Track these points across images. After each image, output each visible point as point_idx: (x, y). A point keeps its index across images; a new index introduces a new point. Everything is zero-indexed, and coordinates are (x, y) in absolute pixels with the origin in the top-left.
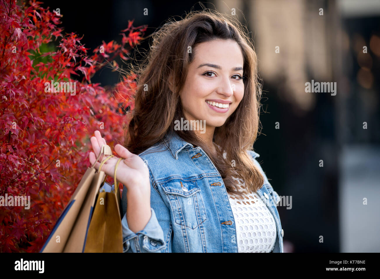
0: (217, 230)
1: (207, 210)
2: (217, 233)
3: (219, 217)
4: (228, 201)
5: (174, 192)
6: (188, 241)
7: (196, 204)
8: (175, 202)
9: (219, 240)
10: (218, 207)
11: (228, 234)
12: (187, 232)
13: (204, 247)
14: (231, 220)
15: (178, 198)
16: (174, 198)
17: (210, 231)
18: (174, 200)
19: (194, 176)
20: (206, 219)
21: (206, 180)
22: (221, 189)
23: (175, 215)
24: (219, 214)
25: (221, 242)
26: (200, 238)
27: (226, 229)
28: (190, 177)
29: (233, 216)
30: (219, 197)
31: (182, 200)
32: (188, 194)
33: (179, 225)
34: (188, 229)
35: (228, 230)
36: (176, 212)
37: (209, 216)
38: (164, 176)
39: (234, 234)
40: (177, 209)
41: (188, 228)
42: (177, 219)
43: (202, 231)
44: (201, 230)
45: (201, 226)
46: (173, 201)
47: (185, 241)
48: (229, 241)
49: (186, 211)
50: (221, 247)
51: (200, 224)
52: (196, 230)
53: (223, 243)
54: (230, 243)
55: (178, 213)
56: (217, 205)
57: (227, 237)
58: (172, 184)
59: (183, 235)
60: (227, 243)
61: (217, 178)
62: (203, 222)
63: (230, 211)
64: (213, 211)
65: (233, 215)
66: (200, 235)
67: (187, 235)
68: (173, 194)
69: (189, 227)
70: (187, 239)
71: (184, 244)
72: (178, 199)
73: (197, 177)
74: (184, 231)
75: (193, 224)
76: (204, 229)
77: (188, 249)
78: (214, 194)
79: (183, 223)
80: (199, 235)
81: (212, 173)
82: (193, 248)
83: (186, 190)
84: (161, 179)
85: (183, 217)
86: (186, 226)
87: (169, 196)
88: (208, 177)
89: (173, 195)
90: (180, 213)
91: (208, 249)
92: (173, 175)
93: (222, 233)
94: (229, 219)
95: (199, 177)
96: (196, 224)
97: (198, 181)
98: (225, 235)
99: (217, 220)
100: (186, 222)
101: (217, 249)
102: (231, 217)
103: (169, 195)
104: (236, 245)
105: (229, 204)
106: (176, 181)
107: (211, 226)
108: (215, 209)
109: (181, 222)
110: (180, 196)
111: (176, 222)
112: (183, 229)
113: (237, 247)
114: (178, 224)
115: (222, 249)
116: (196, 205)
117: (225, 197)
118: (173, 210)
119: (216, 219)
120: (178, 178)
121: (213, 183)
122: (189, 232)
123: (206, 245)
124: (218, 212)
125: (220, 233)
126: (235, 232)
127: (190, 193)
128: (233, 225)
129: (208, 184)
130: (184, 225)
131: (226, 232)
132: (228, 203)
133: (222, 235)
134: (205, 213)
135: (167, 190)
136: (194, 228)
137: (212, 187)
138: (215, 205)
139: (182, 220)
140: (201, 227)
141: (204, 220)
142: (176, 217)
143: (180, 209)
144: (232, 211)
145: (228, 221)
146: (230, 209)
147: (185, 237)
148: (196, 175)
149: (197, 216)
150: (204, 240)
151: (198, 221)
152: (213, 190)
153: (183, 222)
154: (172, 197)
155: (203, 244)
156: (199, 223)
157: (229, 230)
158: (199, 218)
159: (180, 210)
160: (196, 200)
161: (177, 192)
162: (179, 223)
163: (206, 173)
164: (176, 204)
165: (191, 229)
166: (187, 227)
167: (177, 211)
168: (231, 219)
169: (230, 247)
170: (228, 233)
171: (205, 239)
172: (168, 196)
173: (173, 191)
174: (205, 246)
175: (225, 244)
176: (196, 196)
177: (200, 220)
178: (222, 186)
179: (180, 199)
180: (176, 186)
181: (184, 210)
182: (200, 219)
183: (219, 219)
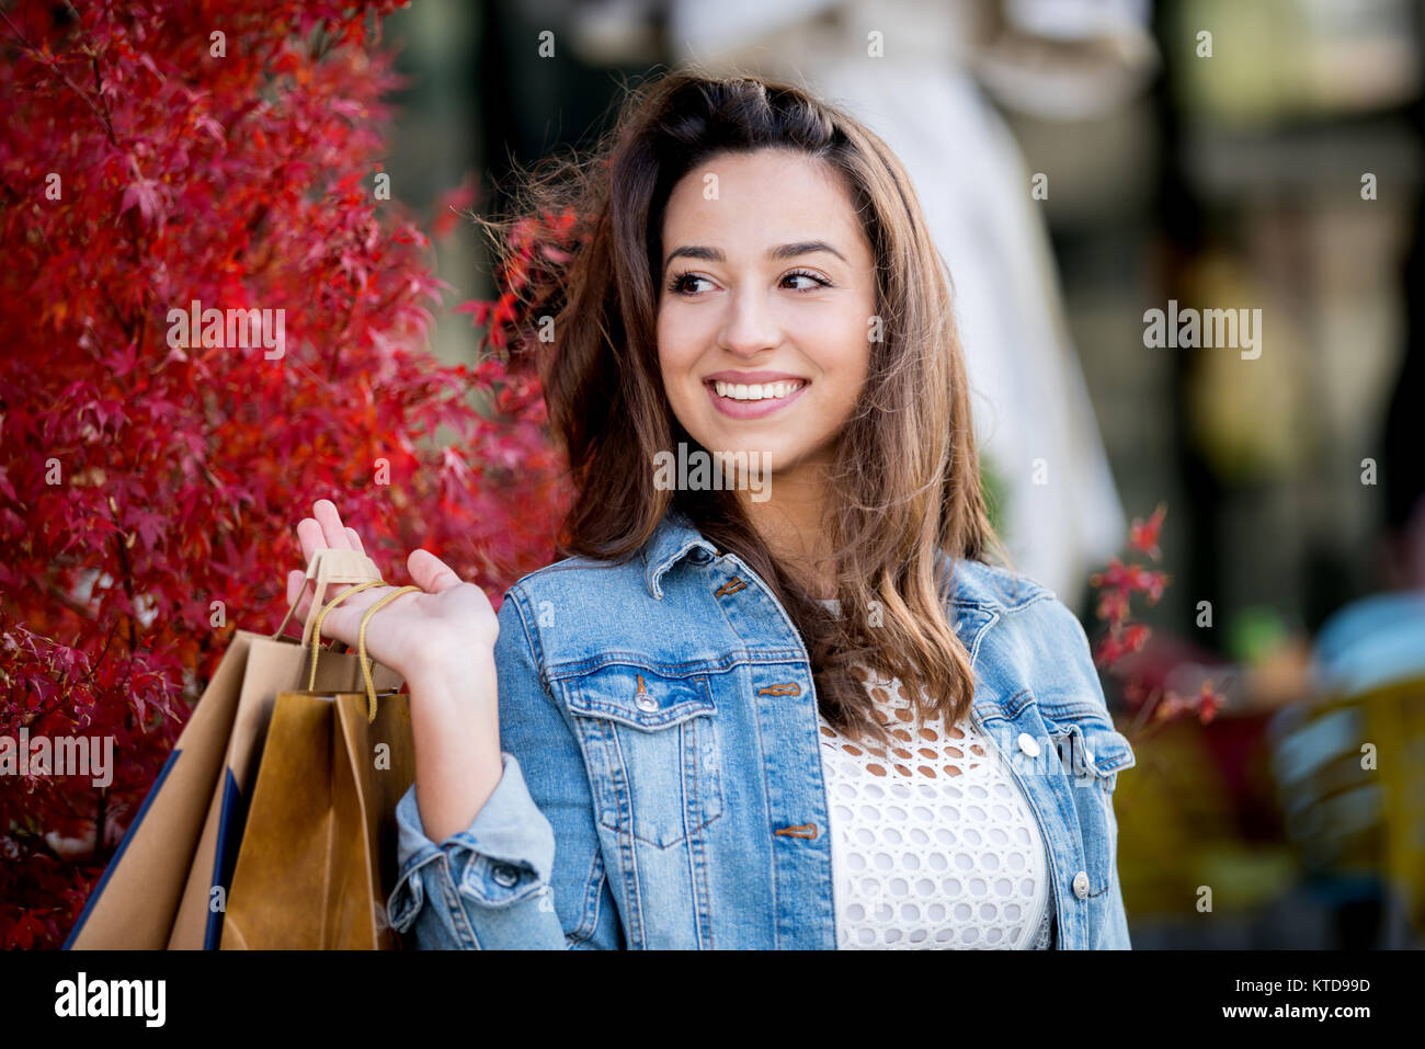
0: (758, 856)
1: (730, 784)
2: (757, 865)
3: (769, 811)
4: (815, 750)
5: (599, 709)
6: (638, 891)
7: (690, 758)
8: (604, 748)
9: (763, 891)
10: (773, 773)
11: (801, 872)
12: (635, 859)
13: (702, 916)
14: (815, 822)
15: (618, 733)
16: (599, 734)
17: (728, 857)
18: (598, 739)
19: (705, 661)
20: (718, 816)
21: (745, 674)
22: (798, 707)
23: (601, 795)
24: (772, 797)
25: (770, 900)
26: (688, 882)
27: (791, 853)
28: (688, 664)
29: (826, 806)
30: (784, 737)
31: (629, 742)
32: (656, 720)
33: (613, 832)
34: (641, 846)
35: (800, 859)
36: (606, 784)
37: (731, 804)
38: (581, 650)
39: (823, 872)
40: (608, 772)
41: (642, 842)
42: (608, 809)
43: (700, 859)
44: (695, 852)
45: (695, 837)
46: (595, 744)
47: (627, 889)
48: (805, 899)
49: (639, 782)
50: (770, 917)
51: (693, 833)
52: (674, 853)
53: (778, 905)
54: (807, 905)
55: (612, 788)
56: (769, 766)
57: (794, 884)
58: (602, 680)
59: (624, 867)
60: (792, 904)
61: (790, 667)
62: (706, 824)
63: (817, 787)
64: (753, 787)
65: (825, 803)
66: (690, 872)
67: (636, 869)
68: (599, 719)
69: (644, 840)
70: (635, 884)
71: (625, 902)
72: (616, 738)
73: (716, 664)
74: (627, 853)
75: (663, 830)
76: (706, 850)
77: (638, 920)
78: (765, 725)
79: (624, 825)
80: (683, 873)
81: (775, 648)
82: (655, 917)
83: (649, 707)
84: (568, 660)
85: (627, 803)
86: (636, 836)
87: (584, 724)
88: (754, 662)
89: (598, 723)
90: (620, 786)
91: (717, 922)
92: (612, 650)
93: (777, 867)
94: (807, 819)
95: (721, 664)
96: (675, 830)
97: (717, 678)
98: (784, 875)
99: (762, 820)
100: (637, 822)
101: (757, 927)
102: (818, 812)
103: (583, 720)
104: (831, 913)
105: (817, 762)
106: (619, 672)
107: (735, 839)
108: (759, 780)
109: (619, 821)
110: (624, 725)
111: (601, 819)
112: (624, 847)
113: (834, 920)
114: (612, 828)
115: (771, 926)
116: (686, 761)
117: (808, 738)
118: (593, 776)
119: (756, 817)
120: (632, 661)
121: (769, 687)
122: (644, 856)
123: (712, 908)
124: (767, 792)
125: (766, 868)
126: (826, 867)
127: (667, 717)
128: (820, 841)
129: (747, 689)
130: (626, 832)
131: (790, 864)
132: (816, 759)
133: (773, 875)
134: (719, 794)
135: (577, 701)
136: (665, 844)
137: (764, 702)
138: (761, 765)
139: (624, 815)
140: (695, 842)
141: (709, 819)
142: (604, 803)
143: (619, 772)
144: (823, 788)
145: (805, 824)
146: (819, 782)
147: (630, 874)
148: (710, 655)
149: (685, 805)
150: (703, 890)
151: (686, 821)
152: (766, 712)
153: (625, 819)
154: (594, 729)
155: (696, 903)
156: (690, 827)
157: (803, 858)
158: (692, 808)
159: (619, 778)
160: (690, 745)
161: (612, 709)
162: (613, 824)
163: (750, 649)
164: (605, 754)
165: (654, 847)
166: (637, 841)
167: (608, 781)
168: (815, 818)
169: (804, 921)
170: (801, 868)
171: (706, 886)
172: (580, 723)
173: (597, 705)
174: (704, 910)
175: (785, 910)
176: (693, 731)
177: (695, 819)
178: (802, 695)
179: (622, 737)
180: (610, 691)
181: (633, 778)
182: (696, 813)
183: (770, 817)
